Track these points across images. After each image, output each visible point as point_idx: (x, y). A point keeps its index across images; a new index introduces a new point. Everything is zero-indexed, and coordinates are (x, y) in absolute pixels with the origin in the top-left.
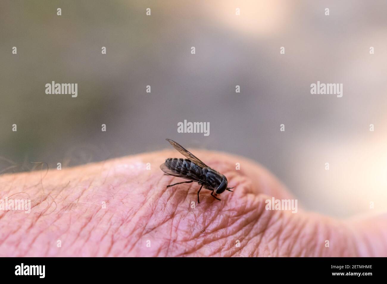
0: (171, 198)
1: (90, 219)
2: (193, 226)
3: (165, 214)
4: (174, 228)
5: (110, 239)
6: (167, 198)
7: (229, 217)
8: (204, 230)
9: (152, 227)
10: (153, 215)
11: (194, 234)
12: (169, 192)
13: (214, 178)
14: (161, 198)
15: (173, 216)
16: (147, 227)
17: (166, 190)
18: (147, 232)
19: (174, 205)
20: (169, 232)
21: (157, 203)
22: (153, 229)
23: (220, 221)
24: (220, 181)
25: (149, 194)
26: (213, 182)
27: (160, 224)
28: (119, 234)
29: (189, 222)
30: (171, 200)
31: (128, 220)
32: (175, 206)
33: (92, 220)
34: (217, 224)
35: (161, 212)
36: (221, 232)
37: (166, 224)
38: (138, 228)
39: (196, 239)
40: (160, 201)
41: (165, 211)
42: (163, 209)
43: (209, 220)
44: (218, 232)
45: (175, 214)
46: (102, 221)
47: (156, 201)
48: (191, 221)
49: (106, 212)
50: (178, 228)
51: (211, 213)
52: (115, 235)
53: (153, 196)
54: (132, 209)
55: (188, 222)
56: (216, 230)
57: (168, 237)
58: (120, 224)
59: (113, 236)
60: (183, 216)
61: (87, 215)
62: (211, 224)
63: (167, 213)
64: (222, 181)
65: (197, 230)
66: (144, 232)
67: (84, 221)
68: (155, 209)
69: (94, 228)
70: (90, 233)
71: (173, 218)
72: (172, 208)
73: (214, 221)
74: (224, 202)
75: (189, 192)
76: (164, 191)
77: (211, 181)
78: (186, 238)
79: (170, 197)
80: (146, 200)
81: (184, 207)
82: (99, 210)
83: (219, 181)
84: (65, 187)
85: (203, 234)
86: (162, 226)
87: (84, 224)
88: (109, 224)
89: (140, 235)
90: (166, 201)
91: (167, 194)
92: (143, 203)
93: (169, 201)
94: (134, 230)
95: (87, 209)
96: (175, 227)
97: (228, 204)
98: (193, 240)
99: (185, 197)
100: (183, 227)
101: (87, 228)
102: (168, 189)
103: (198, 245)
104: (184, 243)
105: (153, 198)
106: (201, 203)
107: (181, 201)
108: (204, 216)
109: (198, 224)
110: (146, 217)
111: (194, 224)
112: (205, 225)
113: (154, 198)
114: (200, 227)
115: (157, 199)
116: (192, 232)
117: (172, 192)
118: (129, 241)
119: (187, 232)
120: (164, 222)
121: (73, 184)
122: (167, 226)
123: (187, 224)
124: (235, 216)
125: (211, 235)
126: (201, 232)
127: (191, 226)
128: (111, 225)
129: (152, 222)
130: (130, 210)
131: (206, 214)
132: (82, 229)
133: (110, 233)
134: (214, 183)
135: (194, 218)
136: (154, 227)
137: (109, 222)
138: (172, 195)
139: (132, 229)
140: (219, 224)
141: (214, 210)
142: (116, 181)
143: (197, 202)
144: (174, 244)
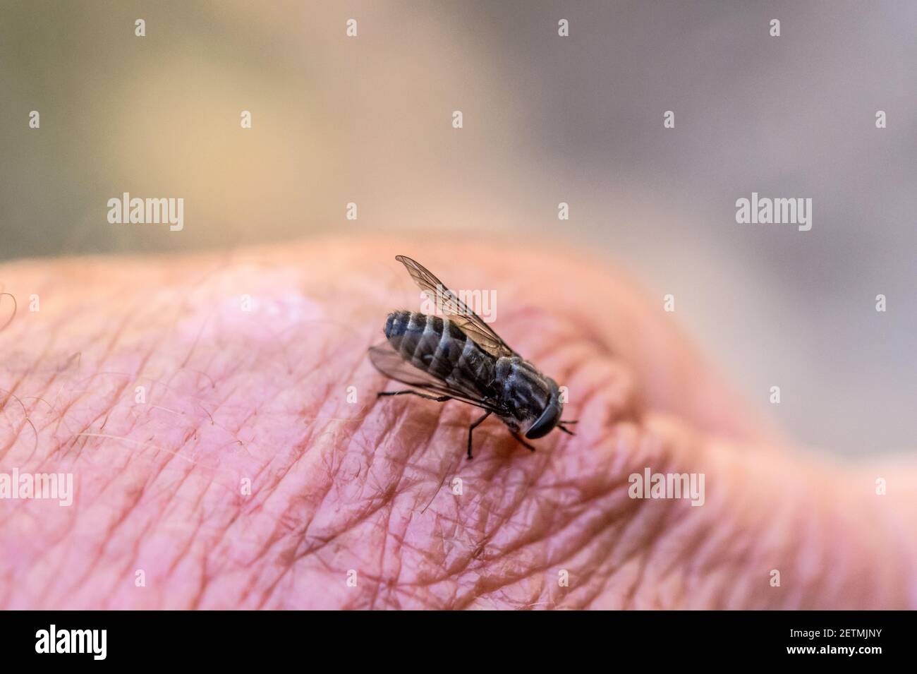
0: (388, 435)
1: (137, 495)
2: (450, 535)
3: (368, 491)
4: (391, 541)
5: (197, 572)
6: (377, 435)
7: (555, 506)
8: (481, 550)
9: (326, 535)
10: (332, 494)
11: (450, 561)
12: (382, 416)
13: (527, 394)
14: (358, 436)
15: (389, 496)
16: (311, 532)
17: (373, 405)
18: (311, 550)
19: (395, 460)
20: (379, 552)
21: (346, 448)
22: (326, 541)
23: (529, 521)
24: (543, 405)
25: (321, 414)
26: (523, 406)
27: (350, 524)
28: (225, 551)
29: (438, 523)
30: (388, 444)
31: (254, 503)
32: (399, 462)
33: (143, 501)
34: (520, 528)
35: (356, 484)
36: (528, 555)
37: (368, 527)
38: (284, 534)
39: (455, 577)
40: (353, 445)
41: (368, 481)
42: (362, 473)
43: (498, 515)
44: (522, 553)
45: (397, 491)
46: (172, 504)
47: (340, 446)
48: (446, 518)
49: (188, 472)
50: (404, 540)
51: (504, 492)
52: (213, 557)
53: (333, 428)
54: (269, 467)
55: (434, 523)
56: (515, 547)
57: (373, 570)
58: (227, 520)
59: (205, 560)
60: (420, 500)
61: (129, 479)
62: (502, 529)
63: (374, 489)
64: (548, 403)
65: (461, 547)
66: (302, 548)
67: (120, 500)
68: (338, 470)
69: (149, 527)
70: (136, 545)
71: (390, 504)
72: (388, 470)
73: (513, 519)
74: (544, 457)
75: (443, 420)
76: (366, 411)
77: (516, 404)
78: (426, 574)
79: (385, 433)
80: (312, 436)
81: (425, 470)
82: (168, 461)
83: (538, 404)
84: (65, 368)
85: (476, 562)
86: (355, 532)
87: (118, 514)
88: (196, 515)
89: (289, 559)
90: (373, 446)
91: (375, 419)
92: (302, 448)
93: (382, 445)
94: (274, 539)
95: (129, 459)
96: (396, 537)
97: (558, 464)
98: (448, 583)
99: (430, 436)
100: (420, 536)
101: (129, 529)
102: (379, 406)
103: (460, 599)
104: (419, 591)
105: (334, 435)
106: (477, 459)
107: (417, 446)
108: (482, 503)
109: (463, 530)
110: (309, 498)
111: (454, 528)
112: (483, 532)
113: (336, 434)
114: (471, 536)
115: (347, 435)
116: (445, 556)
117: (391, 416)
118: (254, 580)
119: (430, 556)
120: (363, 516)
121: (89, 358)
122: (373, 533)
123: (430, 529)
124: (575, 504)
125: (500, 564)
126: (474, 556)
127: (444, 534)
128: (201, 521)
129: (327, 517)
130: (263, 469)
131: (491, 495)
132: (113, 528)
133: (196, 549)
134: (526, 411)
135: (453, 510)
136: (331, 533)
137: (194, 510)
138: (390, 426)
139: (266, 539)
140: (527, 529)
141: (512, 485)
142: (222, 360)
143: (465, 456)
144: (389, 591)
